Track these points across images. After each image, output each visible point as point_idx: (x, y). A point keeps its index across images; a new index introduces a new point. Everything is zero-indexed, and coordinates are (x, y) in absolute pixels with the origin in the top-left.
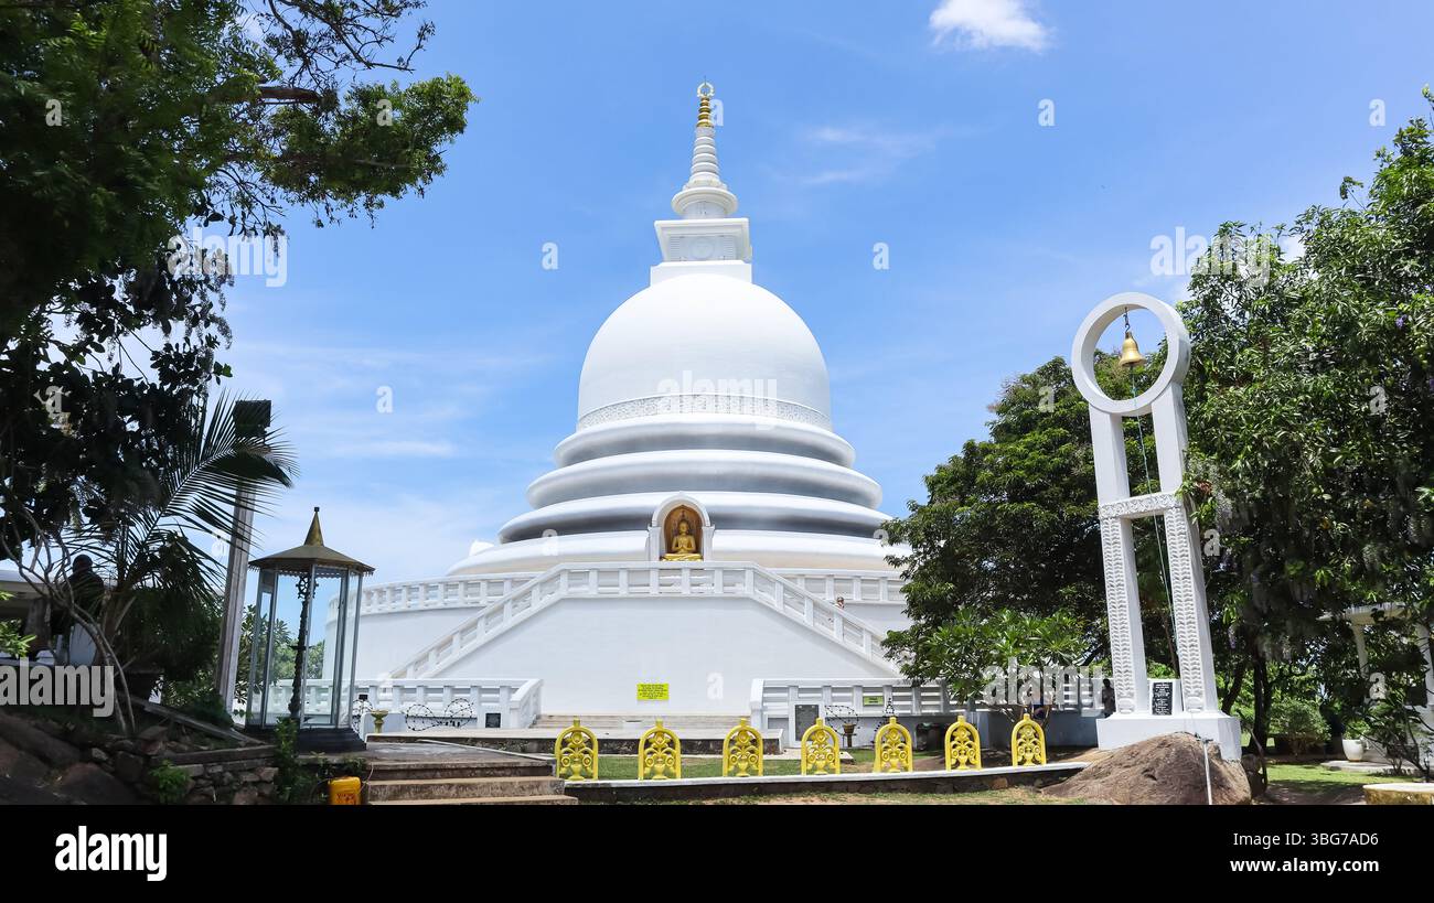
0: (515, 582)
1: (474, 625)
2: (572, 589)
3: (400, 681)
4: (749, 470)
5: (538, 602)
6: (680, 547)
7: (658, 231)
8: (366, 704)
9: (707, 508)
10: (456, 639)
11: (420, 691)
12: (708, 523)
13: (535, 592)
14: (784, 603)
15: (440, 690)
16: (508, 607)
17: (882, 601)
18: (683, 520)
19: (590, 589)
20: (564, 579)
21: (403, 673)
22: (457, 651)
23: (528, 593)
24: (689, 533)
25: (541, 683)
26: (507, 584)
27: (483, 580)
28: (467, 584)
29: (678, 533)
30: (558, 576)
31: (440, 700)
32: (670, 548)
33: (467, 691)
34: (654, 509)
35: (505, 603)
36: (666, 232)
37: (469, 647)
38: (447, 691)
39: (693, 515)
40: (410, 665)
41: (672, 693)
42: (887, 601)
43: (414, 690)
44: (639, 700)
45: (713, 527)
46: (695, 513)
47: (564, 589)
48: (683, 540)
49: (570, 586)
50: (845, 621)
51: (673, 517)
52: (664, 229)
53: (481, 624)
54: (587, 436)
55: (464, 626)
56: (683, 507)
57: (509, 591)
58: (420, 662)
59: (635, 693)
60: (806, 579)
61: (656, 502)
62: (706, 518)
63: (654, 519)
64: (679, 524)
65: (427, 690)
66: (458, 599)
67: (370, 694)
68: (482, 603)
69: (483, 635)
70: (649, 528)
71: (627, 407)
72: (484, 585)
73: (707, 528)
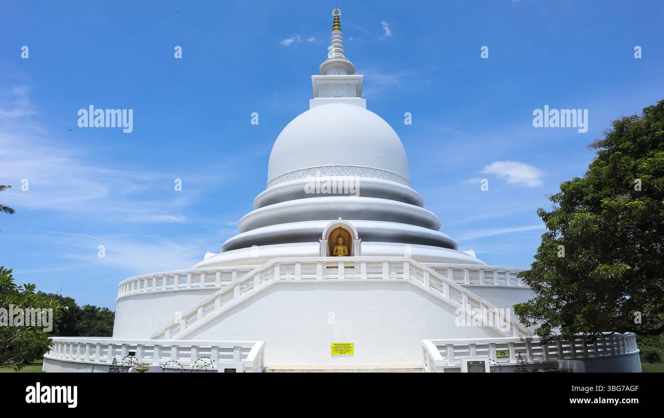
0: (240, 272)
1: (213, 301)
2: (282, 277)
3: (159, 341)
4: (375, 208)
5: (259, 285)
6: (339, 252)
7: (313, 80)
8: (134, 359)
9: (357, 229)
10: (200, 311)
11: (174, 350)
12: (357, 237)
13: (257, 278)
14: (431, 286)
15: (189, 349)
16: (237, 289)
17: (482, 284)
18: (340, 236)
19: (297, 276)
20: (277, 270)
21: (162, 335)
22: (201, 320)
23: (252, 279)
24: (344, 244)
25: (265, 344)
26: (234, 274)
27: (218, 271)
28: (207, 273)
29: (337, 244)
30: (273, 267)
31: (188, 356)
32: (332, 253)
33: (209, 349)
34: (323, 229)
35: (236, 285)
36: (317, 82)
37: (210, 316)
38: (194, 351)
39: (346, 234)
40: (167, 329)
41: (356, 350)
42: (484, 285)
43: (169, 348)
44: (332, 355)
45: (360, 240)
46: (347, 231)
47: (277, 277)
48: (340, 248)
49: (281, 275)
50: (469, 298)
51: (334, 234)
52: (316, 80)
53: (218, 301)
54: (276, 189)
55: (206, 302)
56: (340, 228)
57: (235, 279)
58: (174, 327)
59: (330, 350)
60: (436, 270)
61: (324, 226)
62: (356, 234)
63: (324, 234)
64: (337, 238)
65: (179, 349)
66: (202, 284)
67: (138, 351)
68: (217, 286)
69: (219, 308)
70: (320, 240)
71: (299, 173)
72: (218, 274)
73: (356, 241)
